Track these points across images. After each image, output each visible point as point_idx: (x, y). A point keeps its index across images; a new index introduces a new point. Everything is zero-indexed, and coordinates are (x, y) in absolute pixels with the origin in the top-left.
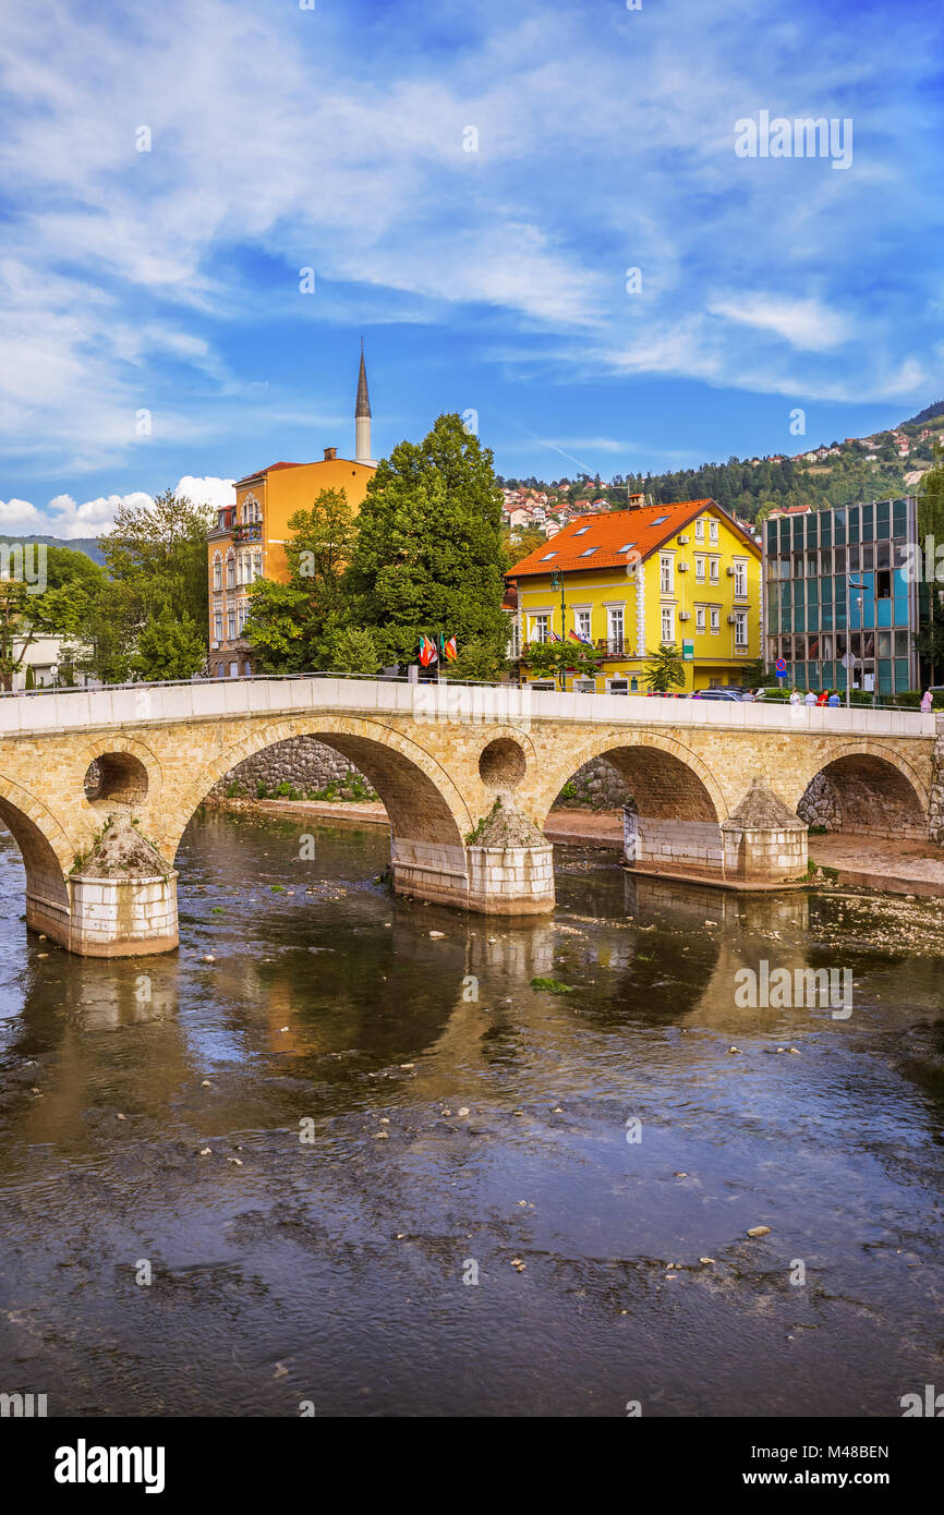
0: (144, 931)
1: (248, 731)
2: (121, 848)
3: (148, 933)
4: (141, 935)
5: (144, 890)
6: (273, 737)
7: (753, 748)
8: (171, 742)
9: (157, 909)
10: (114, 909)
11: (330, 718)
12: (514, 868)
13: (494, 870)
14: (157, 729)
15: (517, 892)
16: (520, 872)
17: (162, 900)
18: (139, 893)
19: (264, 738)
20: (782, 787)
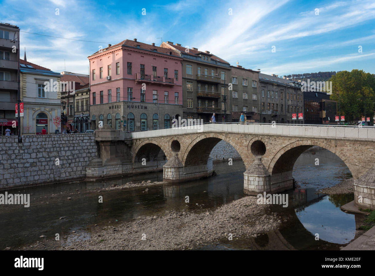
1: (196, 136)
8: (183, 138)
14: (181, 136)
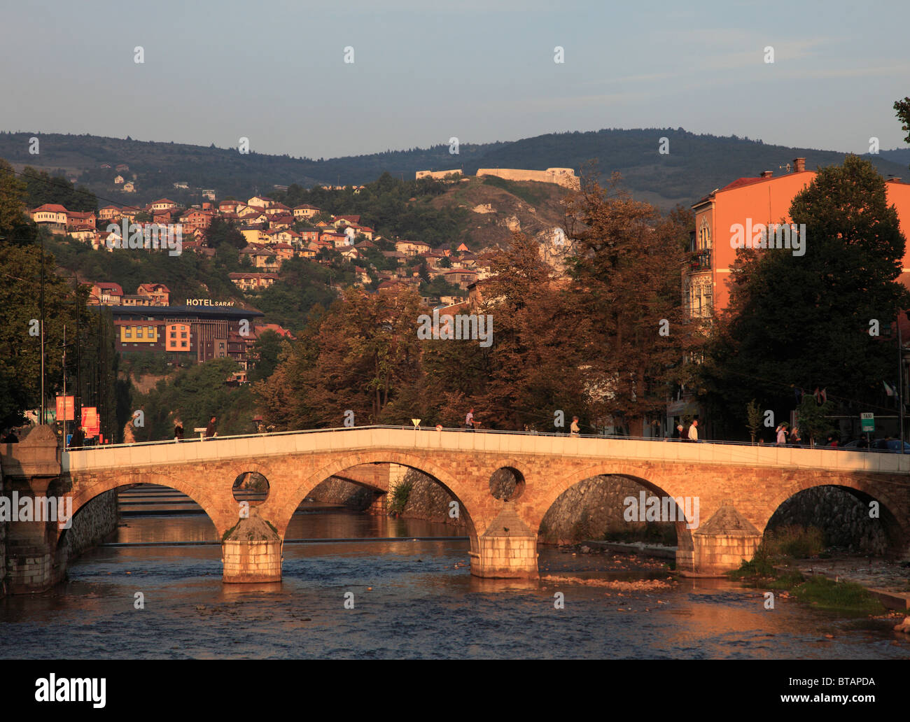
3: (256, 572)
4: (253, 572)
5: (255, 548)
6: (346, 464)
8: (283, 467)
9: (263, 559)
10: (238, 557)
12: (499, 549)
13: (488, 551)
14: (274, 459)
15: (500, 565)
16: (503, 552)
17: (266, 554)
18: (252, 549)
19: (341, 465)
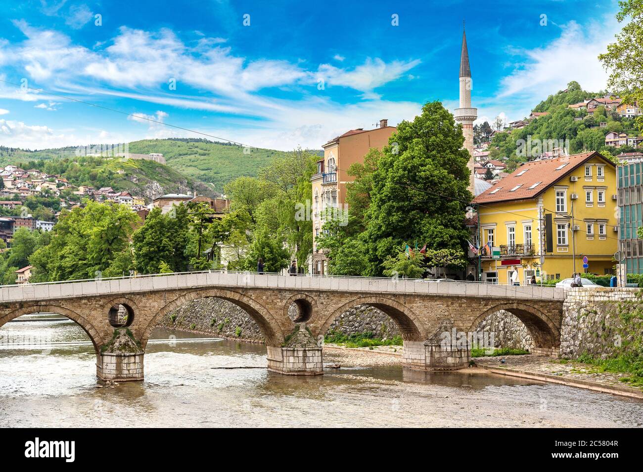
0: (126, 374)
1: (177, 295)
2: (120, 342)
3: (128, 375)
4: (125, 376)
5: (127, 359)
7: (443, 305)
8: (144, 300)
9: (132, 366)
10: (114, 365)
11: (215, 290)
12: (298, 357)
13: (290, 357)
15: (299, 368)
16: (301, 359)
17: (135, 363)
18: (124, 359)
20: (461, 325)
